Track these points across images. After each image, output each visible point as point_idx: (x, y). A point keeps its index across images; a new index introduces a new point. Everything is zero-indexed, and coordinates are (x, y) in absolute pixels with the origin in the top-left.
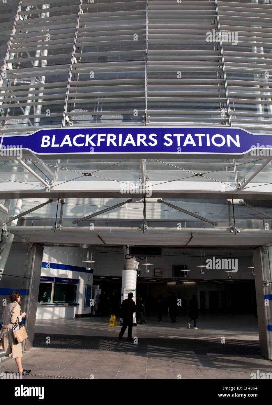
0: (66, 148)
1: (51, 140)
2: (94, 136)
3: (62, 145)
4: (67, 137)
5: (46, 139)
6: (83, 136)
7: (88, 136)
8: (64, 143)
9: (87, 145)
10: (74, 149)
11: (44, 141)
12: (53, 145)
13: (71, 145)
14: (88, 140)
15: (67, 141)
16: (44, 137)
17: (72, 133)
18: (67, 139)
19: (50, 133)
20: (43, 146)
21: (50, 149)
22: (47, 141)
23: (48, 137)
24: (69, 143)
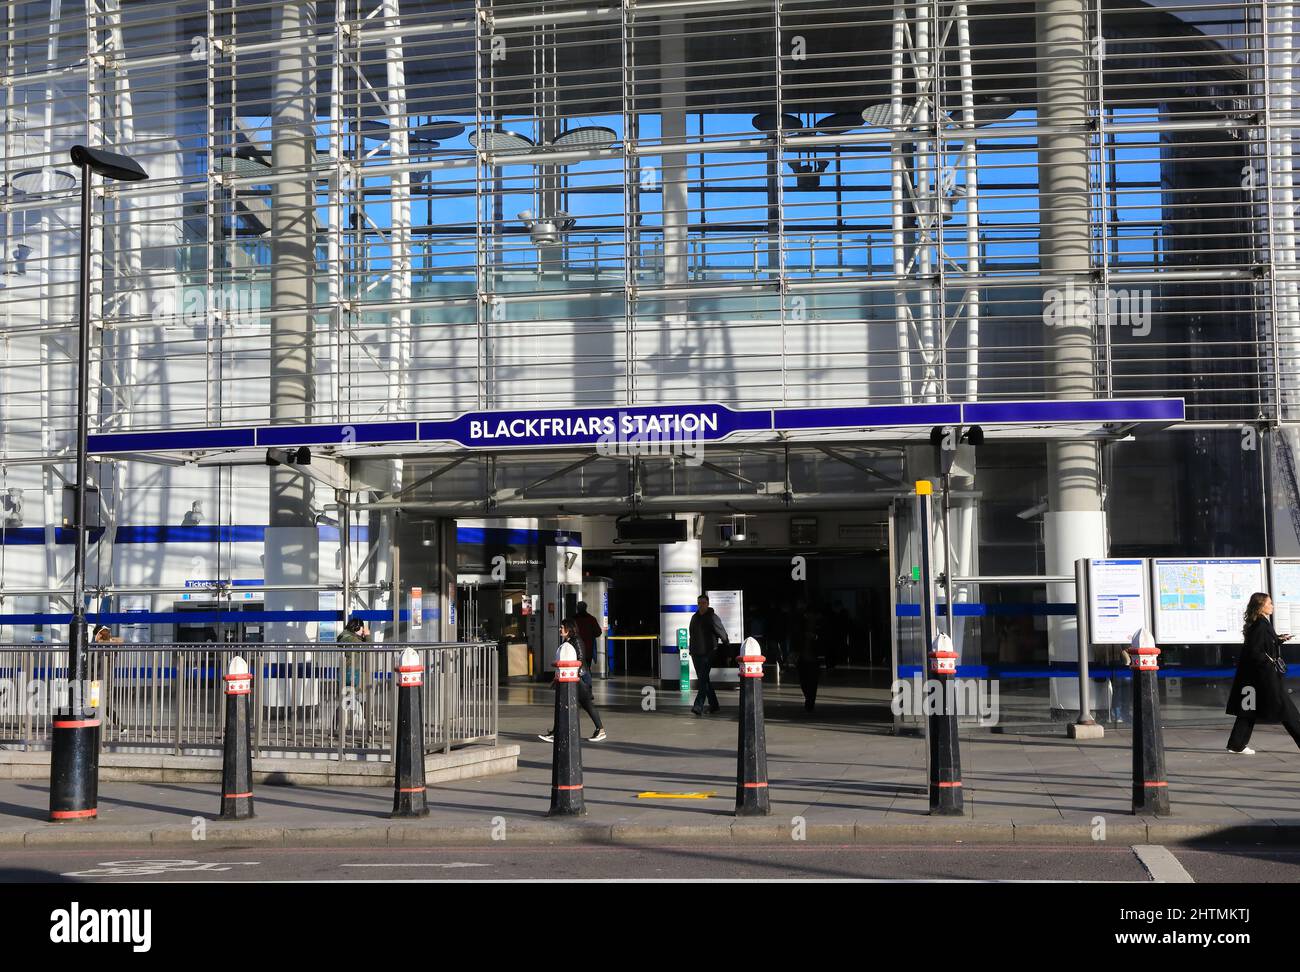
0: (503, 440)
1: (482, 428)
2: (536, 421)
3: (497, 436)
4: (502, 423)
5: (476, 426)
6: (522, 422)
7: (528, 421)
8: (499, 432)
9: (528, 435)
10: (513, 440)
11: (473, 429)
12: (486, 435)
13: (508, 435)
14: (530, 427)
15: (503, 429)
16: (473, 423)
17: (509, 417)
18: (502, 427)
19: (480, 417)
20: (473, 436)
21: (482, 441)
22: (478, 429)
23: (478, 424)
24: (506, 432)
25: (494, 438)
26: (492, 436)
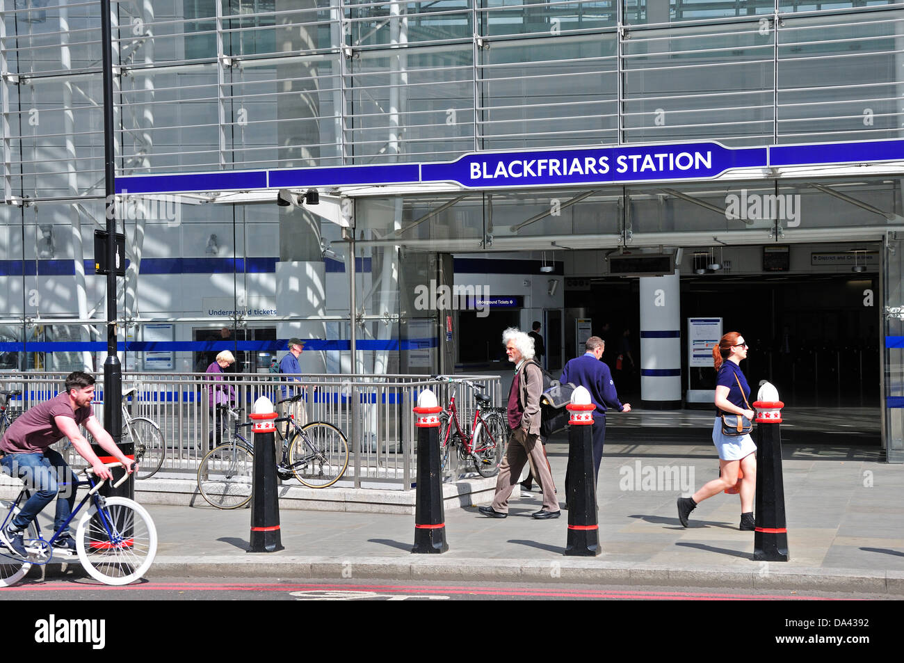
0: (501, 180)
1: (481, 169)
2: (533, 162)
3: (496, 176)
4: (501, 164)
5: (475, 167)
6: (520, 163)
7: (525, 162)
8: (497, 173)
9: (526, 175)
10: (511, 181)
11: (473, 170)
12: (485, 176)
13: (506, 176)
14: (527, 168)
16: (472, 165)
17: (507, 159)
18: (501, 168)
19: (479, 159)
20: (473, 177)
21: (481, 181)
22: (477, 170)
23: (478, 165)
24: (504, 173)
25: (493, 178)
26: (491, 176)
